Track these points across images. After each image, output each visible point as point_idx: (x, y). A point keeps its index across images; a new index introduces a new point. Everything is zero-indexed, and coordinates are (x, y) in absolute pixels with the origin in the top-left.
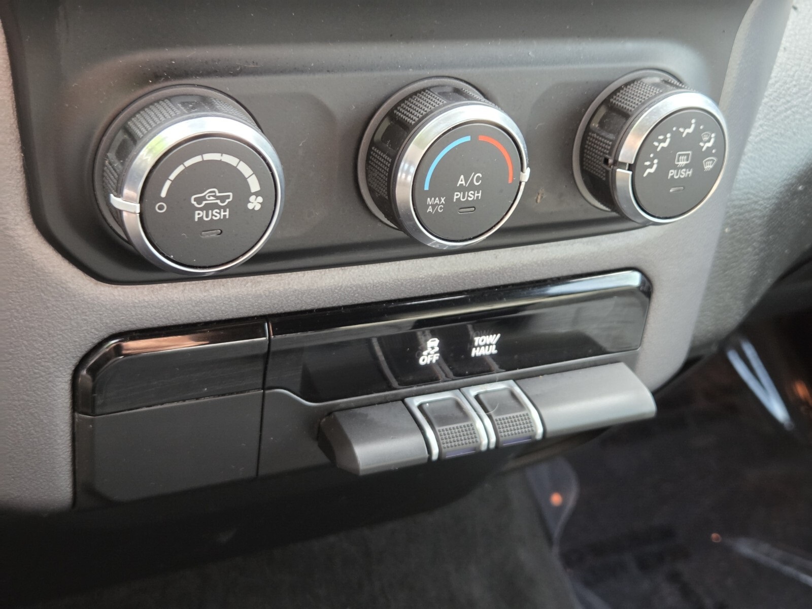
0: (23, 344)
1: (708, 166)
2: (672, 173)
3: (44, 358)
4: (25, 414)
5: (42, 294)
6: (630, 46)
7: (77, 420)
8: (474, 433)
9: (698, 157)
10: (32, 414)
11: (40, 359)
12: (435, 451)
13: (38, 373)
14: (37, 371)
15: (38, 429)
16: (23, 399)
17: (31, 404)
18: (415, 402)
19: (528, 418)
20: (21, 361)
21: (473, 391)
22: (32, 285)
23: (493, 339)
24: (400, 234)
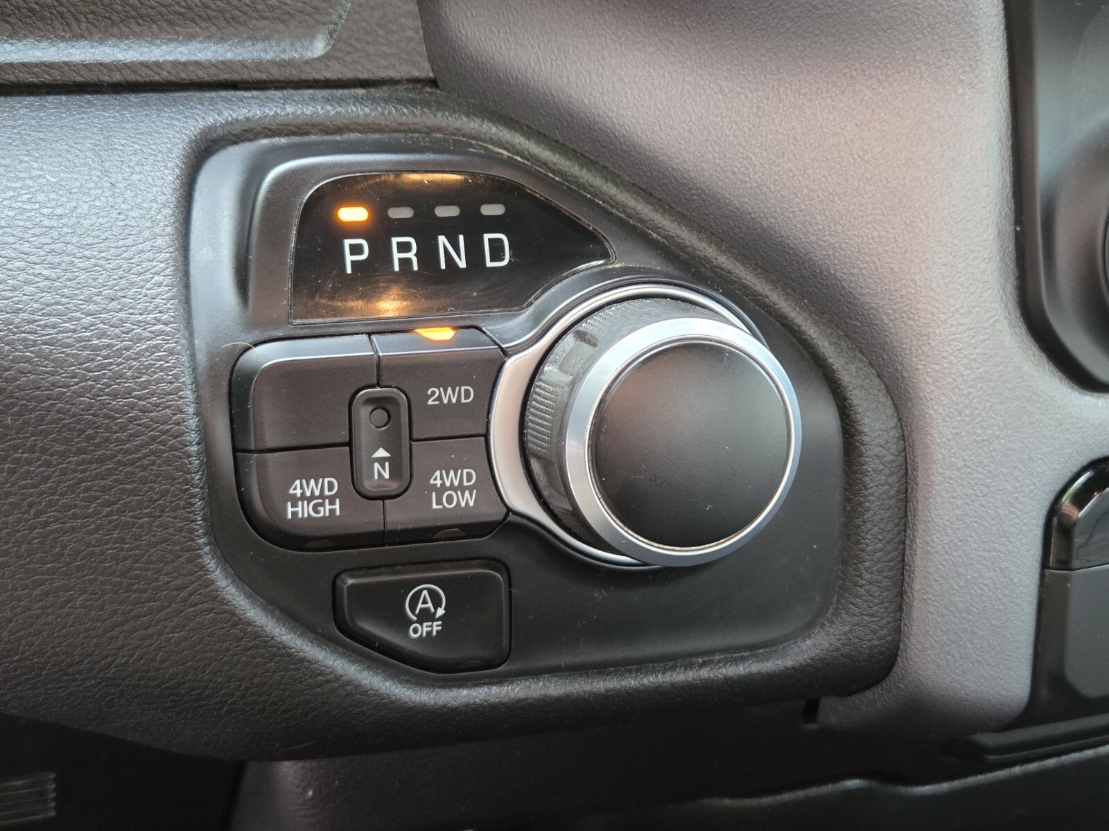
0: (1002, 472)
3: (1022, 492)
4: (995, 571)
5: (1027, 405)
7: (1047, 580)
10: (1001, 569)
11: (1018, 493)
13: (1014, 513)
14: (1012, 509)
15: (1007, 592)
16: (994, 549)
17: (1002, 555)
20: (997, 496)
22: (1017, 394)
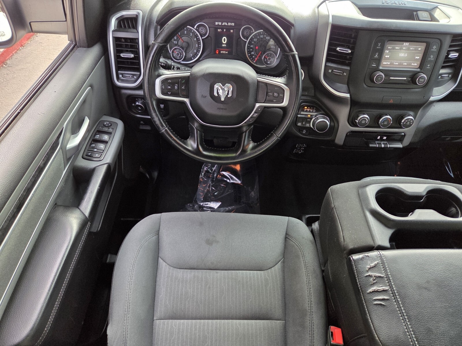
1: (411, 124)
2: (407, 124)
6: (406, 111)
8: (382, 146)
9: (410, 123)
12: (377, 146)
18: (376, 142)
19: (388, 146)
21: (382, 142)
23: (386, 137)
24: (378, 126)
